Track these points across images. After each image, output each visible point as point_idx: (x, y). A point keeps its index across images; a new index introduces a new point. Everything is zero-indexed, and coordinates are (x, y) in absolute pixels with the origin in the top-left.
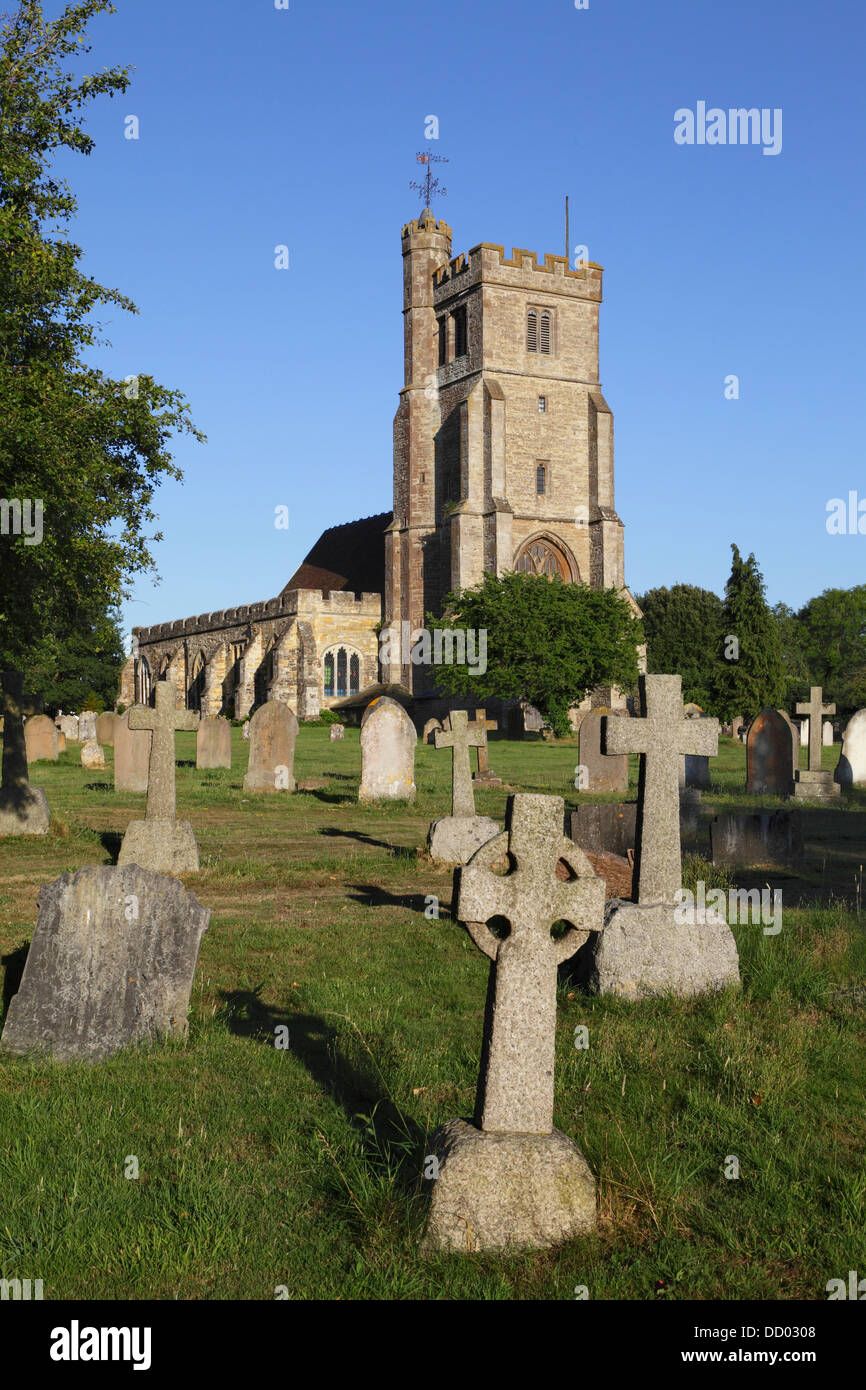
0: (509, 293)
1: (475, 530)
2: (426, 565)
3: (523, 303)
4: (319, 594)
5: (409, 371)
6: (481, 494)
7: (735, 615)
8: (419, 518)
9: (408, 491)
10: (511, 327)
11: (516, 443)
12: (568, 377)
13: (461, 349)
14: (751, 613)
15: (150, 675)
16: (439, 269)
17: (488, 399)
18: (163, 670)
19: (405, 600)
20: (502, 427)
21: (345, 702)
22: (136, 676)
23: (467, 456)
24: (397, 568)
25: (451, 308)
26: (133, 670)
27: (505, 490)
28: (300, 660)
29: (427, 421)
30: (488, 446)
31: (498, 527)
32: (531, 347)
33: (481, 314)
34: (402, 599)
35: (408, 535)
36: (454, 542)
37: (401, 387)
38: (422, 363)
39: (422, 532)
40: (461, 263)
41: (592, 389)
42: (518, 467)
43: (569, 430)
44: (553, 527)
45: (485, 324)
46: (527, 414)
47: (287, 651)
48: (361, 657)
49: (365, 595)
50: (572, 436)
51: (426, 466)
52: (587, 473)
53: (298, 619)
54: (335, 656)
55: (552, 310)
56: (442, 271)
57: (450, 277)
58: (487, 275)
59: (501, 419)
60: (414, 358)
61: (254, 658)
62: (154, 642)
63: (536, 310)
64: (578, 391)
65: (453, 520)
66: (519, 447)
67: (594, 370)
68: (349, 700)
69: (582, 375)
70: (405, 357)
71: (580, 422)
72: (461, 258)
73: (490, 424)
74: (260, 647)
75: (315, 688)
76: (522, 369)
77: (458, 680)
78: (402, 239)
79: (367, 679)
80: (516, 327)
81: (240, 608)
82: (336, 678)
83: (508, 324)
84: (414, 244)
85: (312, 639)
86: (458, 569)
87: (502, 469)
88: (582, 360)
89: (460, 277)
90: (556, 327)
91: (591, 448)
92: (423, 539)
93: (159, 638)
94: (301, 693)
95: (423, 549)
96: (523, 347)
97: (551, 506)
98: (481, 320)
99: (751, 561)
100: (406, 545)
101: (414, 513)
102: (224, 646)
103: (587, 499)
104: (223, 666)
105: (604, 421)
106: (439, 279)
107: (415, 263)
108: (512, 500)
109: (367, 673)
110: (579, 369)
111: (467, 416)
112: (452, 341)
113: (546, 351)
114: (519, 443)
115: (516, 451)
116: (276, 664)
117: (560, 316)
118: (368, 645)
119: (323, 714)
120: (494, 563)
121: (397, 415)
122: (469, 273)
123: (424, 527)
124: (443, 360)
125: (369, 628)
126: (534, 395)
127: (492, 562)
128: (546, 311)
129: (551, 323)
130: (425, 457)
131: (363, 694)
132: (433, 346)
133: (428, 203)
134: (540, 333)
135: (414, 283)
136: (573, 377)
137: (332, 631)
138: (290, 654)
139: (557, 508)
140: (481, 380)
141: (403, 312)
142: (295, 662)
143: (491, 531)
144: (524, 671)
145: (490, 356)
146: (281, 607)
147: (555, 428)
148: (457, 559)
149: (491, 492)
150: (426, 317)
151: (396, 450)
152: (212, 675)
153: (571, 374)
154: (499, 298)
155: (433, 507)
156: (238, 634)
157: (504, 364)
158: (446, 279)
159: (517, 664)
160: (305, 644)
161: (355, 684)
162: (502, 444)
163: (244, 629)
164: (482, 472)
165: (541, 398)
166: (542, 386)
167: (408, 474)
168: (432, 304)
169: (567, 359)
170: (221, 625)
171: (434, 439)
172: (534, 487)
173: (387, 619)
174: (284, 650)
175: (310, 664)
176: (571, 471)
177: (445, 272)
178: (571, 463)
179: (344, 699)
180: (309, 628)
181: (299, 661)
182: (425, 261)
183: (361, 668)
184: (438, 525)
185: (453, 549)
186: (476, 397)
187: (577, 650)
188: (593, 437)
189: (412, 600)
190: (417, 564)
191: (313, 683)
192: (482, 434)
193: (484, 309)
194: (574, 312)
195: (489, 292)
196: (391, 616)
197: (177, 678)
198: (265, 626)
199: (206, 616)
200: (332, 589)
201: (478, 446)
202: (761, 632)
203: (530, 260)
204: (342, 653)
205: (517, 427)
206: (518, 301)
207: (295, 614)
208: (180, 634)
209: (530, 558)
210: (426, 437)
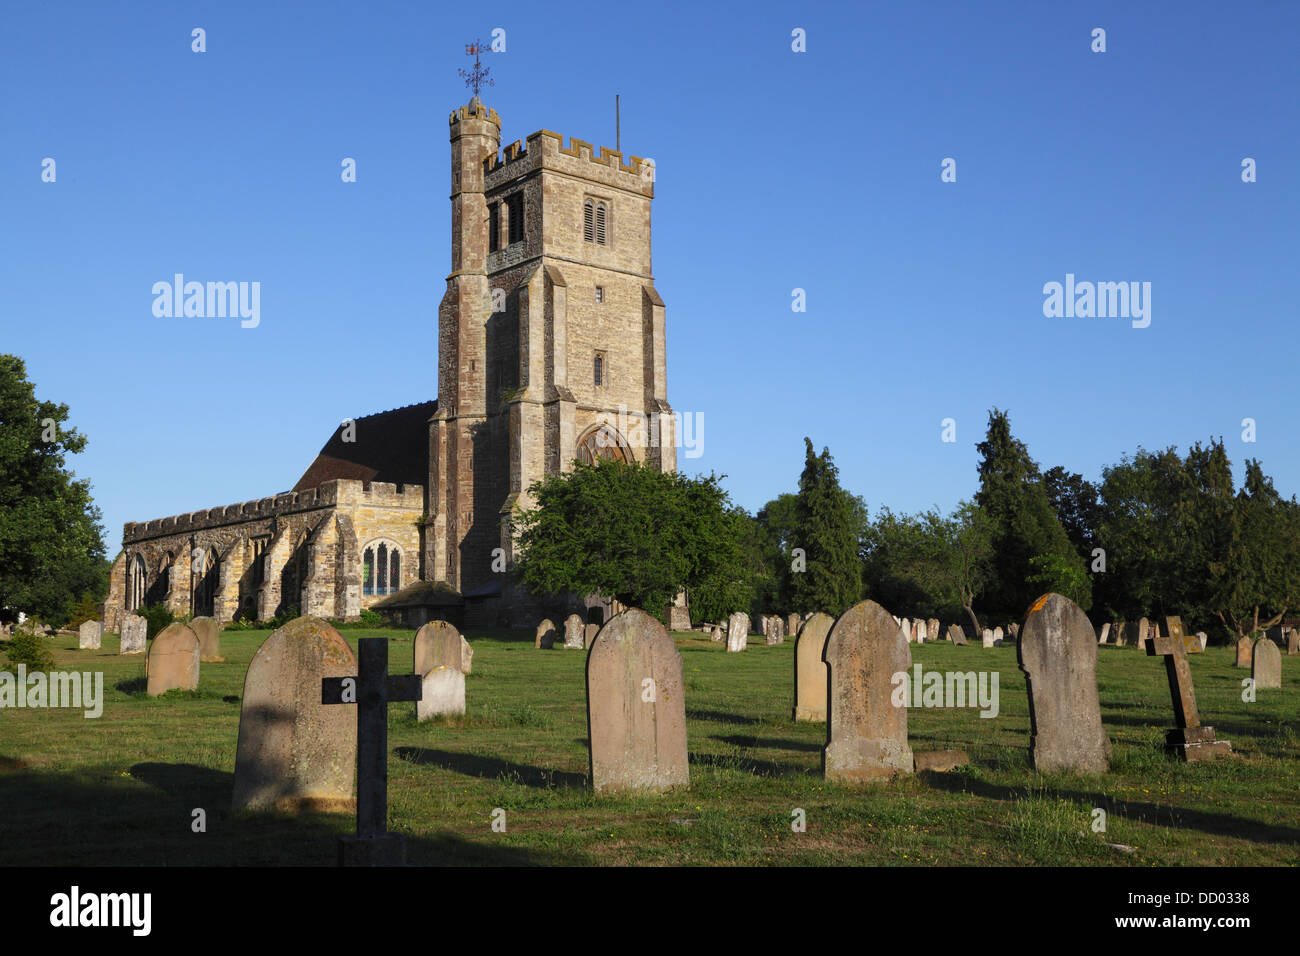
0: (568, 182)
1: (537, 419)
2: (476, 455)
3: (580, 193)
4: (359, 485)
5: (457, 257)
6: (542, 382)
7: (812, 509)
8: (468, 407)
9: (457, 379)
10: (571, 216)
11: (575, 332)
12: (623, 269)
13: (516, 234)
14: (826, 507)
15: (145, 574)
16: (491, 156)
17: (550, 284)
18: (162, 568)
19: (453, 493)
20: (564, 315)
21: (386, 600)
22: (128, 575)
23: (528, 343)
24: (443, 459)
25: (505, 194)
26: (124, 569)
27: (567, 379)
28: (339, 556)
29: (477, 308)
30: (549, 333)
31: (562, 416)
32: (588, 237)
33: (541, 200)
34: (448, 491)
35: (456, 424)
36: (514, 431)
37: (449, 272)
38: (473, 248)
39: (472, 421)
40: (517, 150)
41: (645, 282)
42: (577, 356)
43: (625, 322)
45: (545, 210)
46: (585, 303)
47: (325, 546)
48: (402, 553)
49: (407, 487)
50: (628, 328)
51: (476, 354)
52: (641, 365)
53: (337, 512)
54: (375, 552)
55: (607, 203)
56: (495, 158)
57: (504, 163)
58: (547, 162)
59: (563, 306)
60: (464, 243)
61: (281, 554)
62: (152, 539)
63: (593, 201)
64: (633, 284)
65: (513, 408)
66: (578, 336)
67: (647, 264)
68: (389, 599)
69: (636, 268)
70: (453, 243)
71: (636, 314)
72: (517, 144)
73: (552, 311)
74: (287, 542)
75: (356, 586)
76: (580, 258)
77: (554, 576)
78: (451, 125)
79: (408, 576)
80: (575, 216)
81: (262, 501)
82: (375, 575)
83: (567, 212)
84: (464, 130)
85: (353, 534)
86: (518, 459)
87: (564, 356)
88: (635, 252)
89: (516, 163)
90: (612, 219)
91: (645, 341)
92: (473, 428)
93: (157, 534)
94: (339, 592)
95: (473, 439)
96: (581, 236)
97: (608, 397)
98: (541, 207)
99: (826, 455)
100: (453, 436)
101: (462, 401)
102: (242, 541)
103: (642, 392)
104: (240, 563)
105: (659, 314)
106: (491, 166)
107: (465, 149)
108: (574, 389)
109: (408, 570)
110: (634, 262)
111: (527, 301)
112: (505, 227)
113: (601, 241)
114: (579, 332)
115: (574, 339)
116: (312, 560)
117: (615, 208)
118: (410, 540)
119: (363, 615)
120: (557, 453)
121: (444, 300)
122: (528, 159)
123: (473, 416)
124: (494, 246)
125: (410, 522)
126: (592, 285)
127: (555, 453)
128: (601, 202)
129: (607, 215)
130: (475, 344)
131: (405, 591)
132: (484, 233)
133: (477, 92)
134: (596, 225)
135: (464, 169)
136: (628, 270)
137: (373, 525)
138: (328, 549)
139: (614, 399)
140: (542, 266)
141: (451, 198)
142: (333, 558)
143: (554, 421)
144: (629, 566)
145: (550, 242)
146: (315, 498)
147: (612, 319)
148: (518, 449)
149: (553, 380)
150: (476, 203)
151: (441, 336)
152: (228, 574)
153: (626, 266)
154: (558, 186)
155: (484, 396)
156: (259, 528)
157: (563, 251)
158: (498, 165)
159: (619, 559)
160: (346, 539)
161: (395, 582)
162: (563, 331)
163: (268, 522)
164: (543, 360)
165: (599, 288)
166: (600, 277)
167: (456, 360)
168: (483, 189)
169: (622, 251)
170: (238, 519)
171: (485, 326)
172: (592, 377)
173: (431, 512)
174: (322, 545)
175: (350, 560)
176: (627, 362)
177: (497, 159)
178: (626, 355)
179: (384, 598)
180: (349, 521)
181: (337, 557)
182: (476, 147)
183: (402, 564)
184: (489, 415)
185: (512, 439)
186: (537, 283)
187: (683, 544)
188: (648, 329)
189: (461, 492)
190: (466, 455)
191: (354, 581)
192: (542, 320)
193: (544, 195)
194: (628, 205)
195: (549, 179)
196: (437, 510)
197: (182, 576)
198: (294, 520)
199: (219, 510)
200: (374, 480)
201: (539, 332)
202: (837, 527)
203: (588, 151)
204: (382, 549)
205: (576, 315)
206: (576, 190)
207: (334, 506)
208: (185, 529)
209: (588, 450)
210: (477, 324)
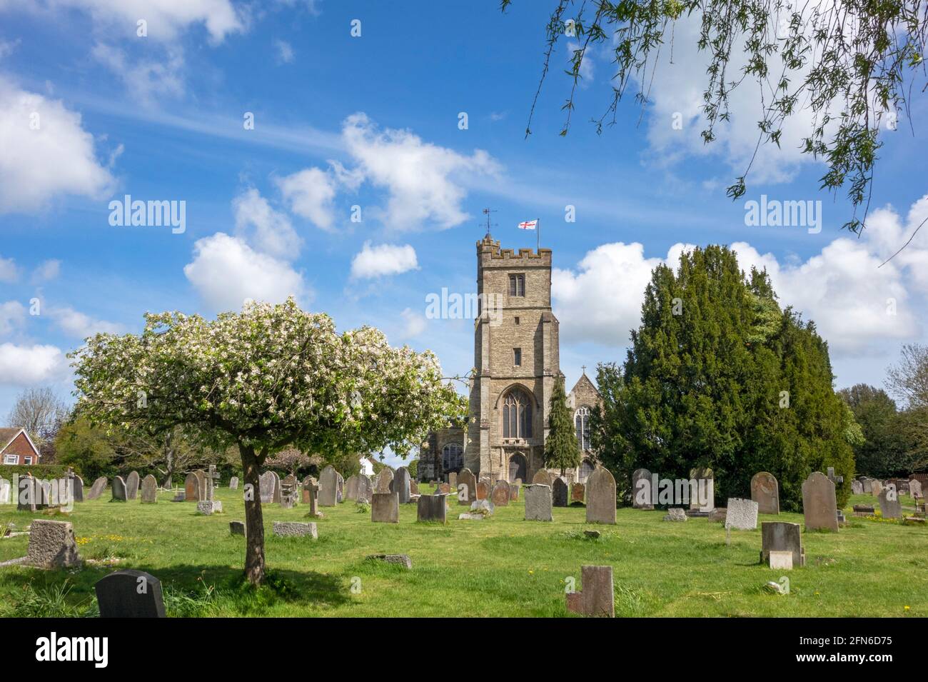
0: (498, 271)
3: (505, 275)
10: (500, 287)
12: (531, 306)
20: (488, 335)
31: (482, 384)
32: (513, 294)
41: (545, 310)
42: (502, 353)
43: (532, 332)
44: (520, 382)
45: (484, 287)
46: (507, 327)
50: (534, 335)
54: (449, 448)
55: (523, 275)
58: (485, 265)
59: (487, 332)
63: (515, 276)
64: (537, 312)
69: (540, 304)
75: (432, 465)
76: (505, 306)
82: (450, 459)
83: (497, 285)
85: (434, 441)
87: (487, 355)
88: (539, 296)
90: (525, 283)
97: (521, 371)
105: (547, 326)
110: (539, 301)
113: (521, 294)
114: (503, 341)
126: (512, 317)
128: (520, 276)
134: (517, 287)
136: (535, 306)
139: (525, 371)
147: (524, 332)
149: (482, 367)
153: (533, 304)
154: (492, 274)
162: (488, 343)
165: (517, 318)
166: (517, 313)
169: (531, 297)
172: (512, 362)
175: (431, 453)
176: (533, 352)
178: (533, 348)
191: (431, 462)
193: (484, 280)
194: (535, 274)
195: (487, 272)
205: (502, 334)
